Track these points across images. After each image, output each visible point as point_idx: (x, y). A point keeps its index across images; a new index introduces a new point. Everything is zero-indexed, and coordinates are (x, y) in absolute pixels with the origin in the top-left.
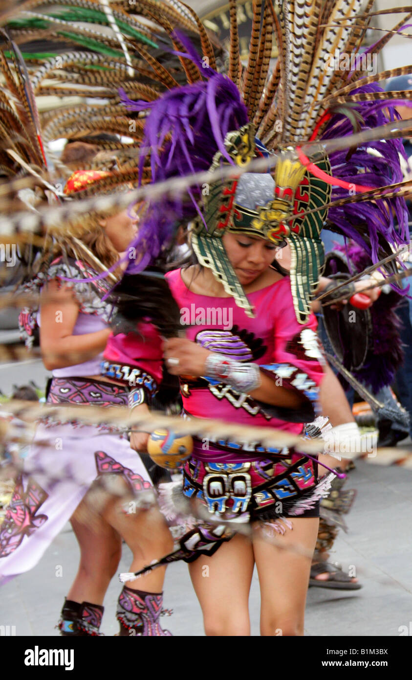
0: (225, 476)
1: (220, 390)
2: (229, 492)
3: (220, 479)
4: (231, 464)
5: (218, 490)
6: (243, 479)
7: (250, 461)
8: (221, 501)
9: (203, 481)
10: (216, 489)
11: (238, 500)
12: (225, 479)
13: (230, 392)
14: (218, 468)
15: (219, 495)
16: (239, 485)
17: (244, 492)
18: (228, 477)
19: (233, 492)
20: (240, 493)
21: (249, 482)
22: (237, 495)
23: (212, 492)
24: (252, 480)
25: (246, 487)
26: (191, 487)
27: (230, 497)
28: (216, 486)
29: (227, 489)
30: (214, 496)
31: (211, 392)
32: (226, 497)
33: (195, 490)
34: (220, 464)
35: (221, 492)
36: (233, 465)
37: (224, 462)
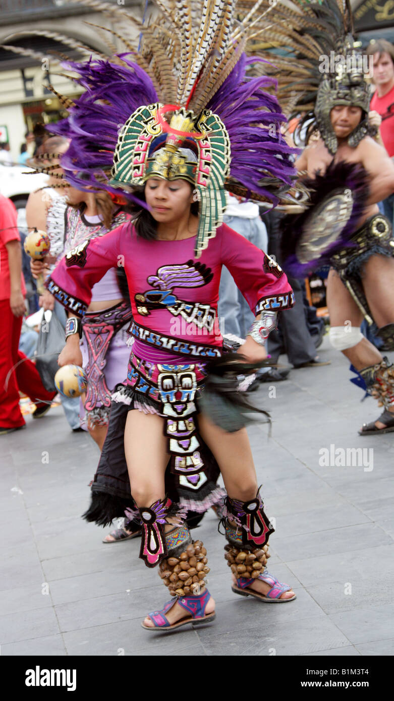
0: (174, 375)
1: (176, 309)
2: (178, 386)
3: (171, 377)
4: (180, 366)
5: (170, 386)
6: (190, 376)
7: (195, 364)
8: (171, 393)
9: (157, 379)
10: (167, 384)
11: (186, 392)
12: (175, 377)
13: (184, 310)
14: (170, 369)
15: (170, 389)
16: (186, 381)
17: (190, 385)
18: (177, 376)
19: (181, 386)
20: (187, 387)
21: (194, 379)
22: (185, 388)
23: (165, 387)
24: (197, 377)
25: (192, 382)
26: (145, 384)
27: (178, 390)
28: (168, 382)
29: (176, 385)
30: (166, 390)
31: (169, 311)
32: (175, 391)
33: (148, 387)
34: (172, 366)
35: (172, 387)
36: (182, 366)
37: (175, 364)
